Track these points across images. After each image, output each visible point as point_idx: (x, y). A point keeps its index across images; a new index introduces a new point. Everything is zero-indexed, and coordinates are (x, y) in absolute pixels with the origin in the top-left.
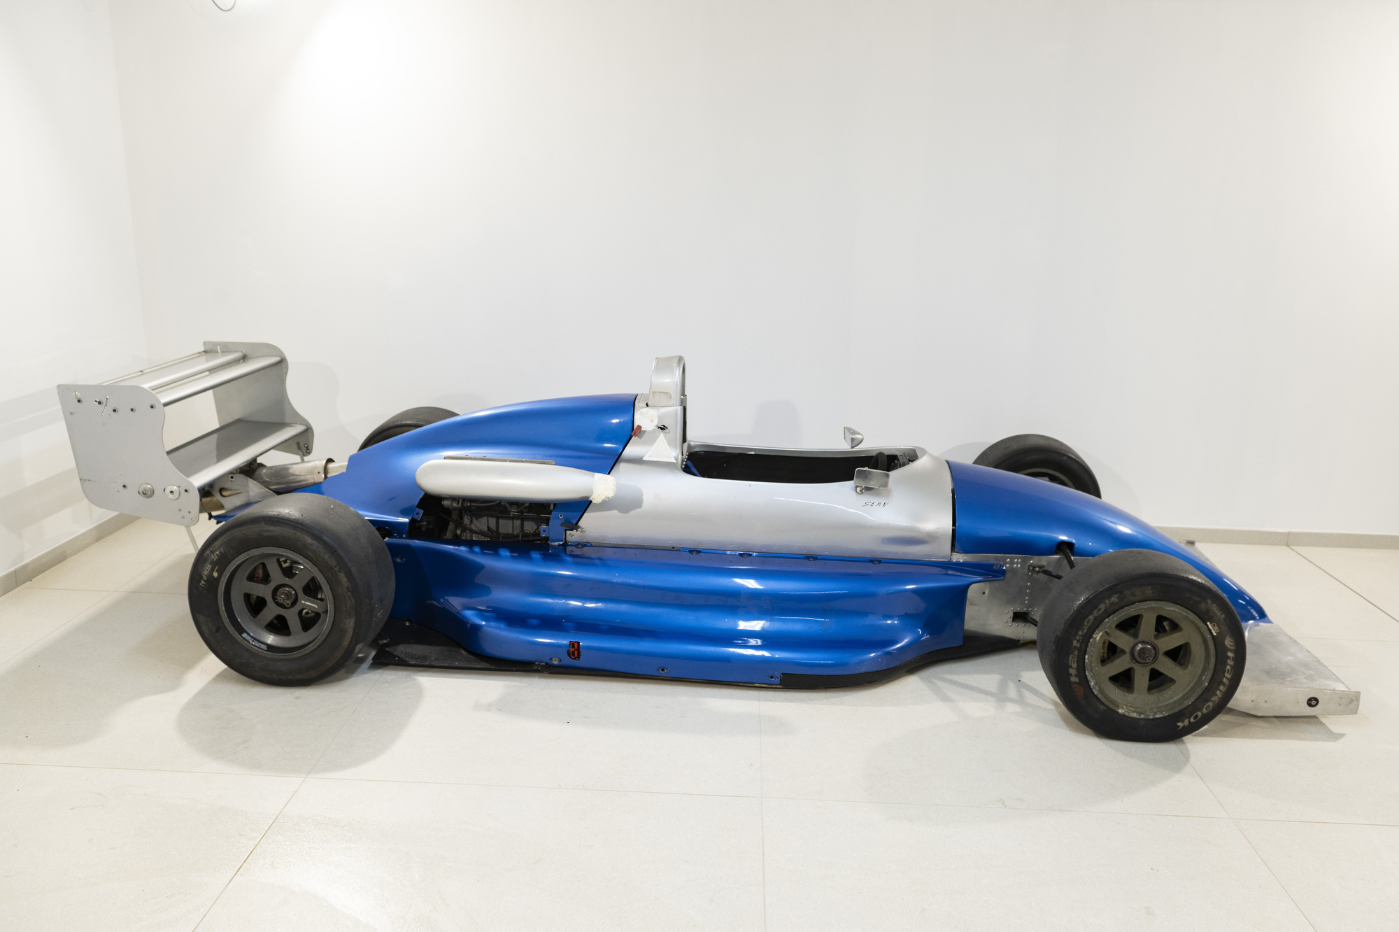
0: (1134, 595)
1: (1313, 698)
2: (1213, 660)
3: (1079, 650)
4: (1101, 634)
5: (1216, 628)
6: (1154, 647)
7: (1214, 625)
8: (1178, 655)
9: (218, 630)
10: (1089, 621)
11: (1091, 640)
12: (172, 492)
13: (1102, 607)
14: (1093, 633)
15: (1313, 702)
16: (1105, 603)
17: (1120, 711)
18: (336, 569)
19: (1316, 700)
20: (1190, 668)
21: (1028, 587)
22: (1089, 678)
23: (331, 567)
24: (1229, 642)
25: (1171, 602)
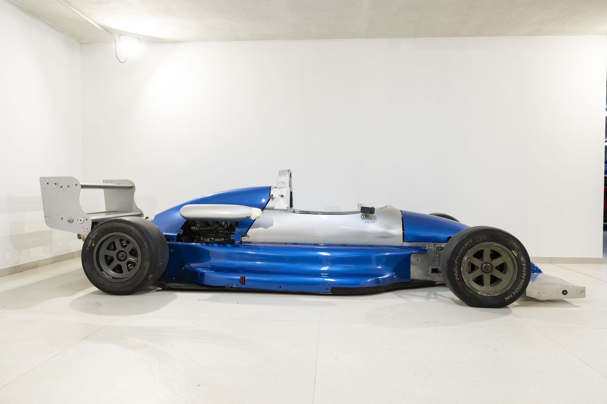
0: (479, 239)
1: (564, 290)
2: (517, 268)
3: (458, 265)
4: (467, 257)
5: (516, 253)
6: (491, 265)
7: (515, 252)
8: (502, 268)
9: (92, 269)
10: (461, 251)
11: (463, 260)
12: (81, 220)
13: (466, 245)
14: (463, 257)
15: (565, 292)
16: (467, 243)
17: (479, 293)
18: (143, 240)
19: (566, 291)
20: (507, 273)
21: (437, 257)
22: (463, 278)
23: (141, 240)
24: (522, 259)
25: (496, 242)
